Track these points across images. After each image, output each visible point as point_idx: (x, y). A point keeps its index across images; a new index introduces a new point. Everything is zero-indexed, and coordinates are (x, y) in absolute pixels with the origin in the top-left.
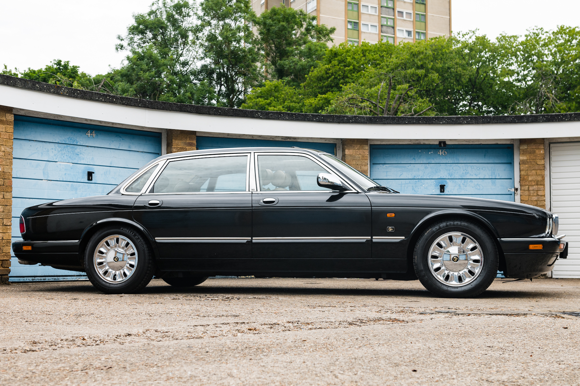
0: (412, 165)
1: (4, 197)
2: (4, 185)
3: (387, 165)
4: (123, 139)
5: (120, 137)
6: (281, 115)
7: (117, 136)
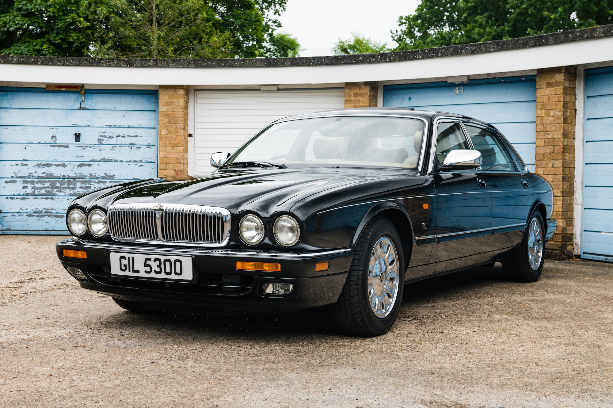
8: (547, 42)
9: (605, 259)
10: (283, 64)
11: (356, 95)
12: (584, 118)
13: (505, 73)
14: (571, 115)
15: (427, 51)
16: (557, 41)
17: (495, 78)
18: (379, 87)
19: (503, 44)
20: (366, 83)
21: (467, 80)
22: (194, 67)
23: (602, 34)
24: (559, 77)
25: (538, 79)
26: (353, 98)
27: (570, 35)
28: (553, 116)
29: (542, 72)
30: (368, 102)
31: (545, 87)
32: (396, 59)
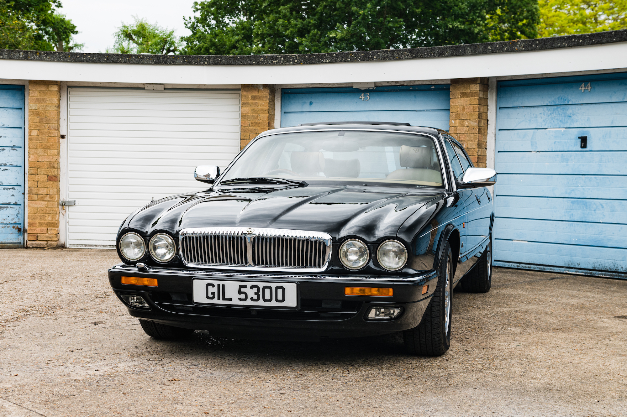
5: (626, 85)
7: (621, 84)
8: (465, 53)
9: (517, 266)
10: (174, 62)
11: (254, 98)
12: (496, 129)
13: (414, 81)
14: (484, 126)
15: (334, 55)
16: (475, 52)
17: (403, 85)
18: (276, 89)
19: (418, 53)
20: (265, 86)
21: (373, 87)
22: (71, 62)
23: (523, 47)
24: (474, 87)
25: (451, 89)
26: (250, 101)
27: (489, 47)
28: (468, 126)
29: (456, 82)
30: (268, 106)
31: (459, 97)
32: (301, 62)
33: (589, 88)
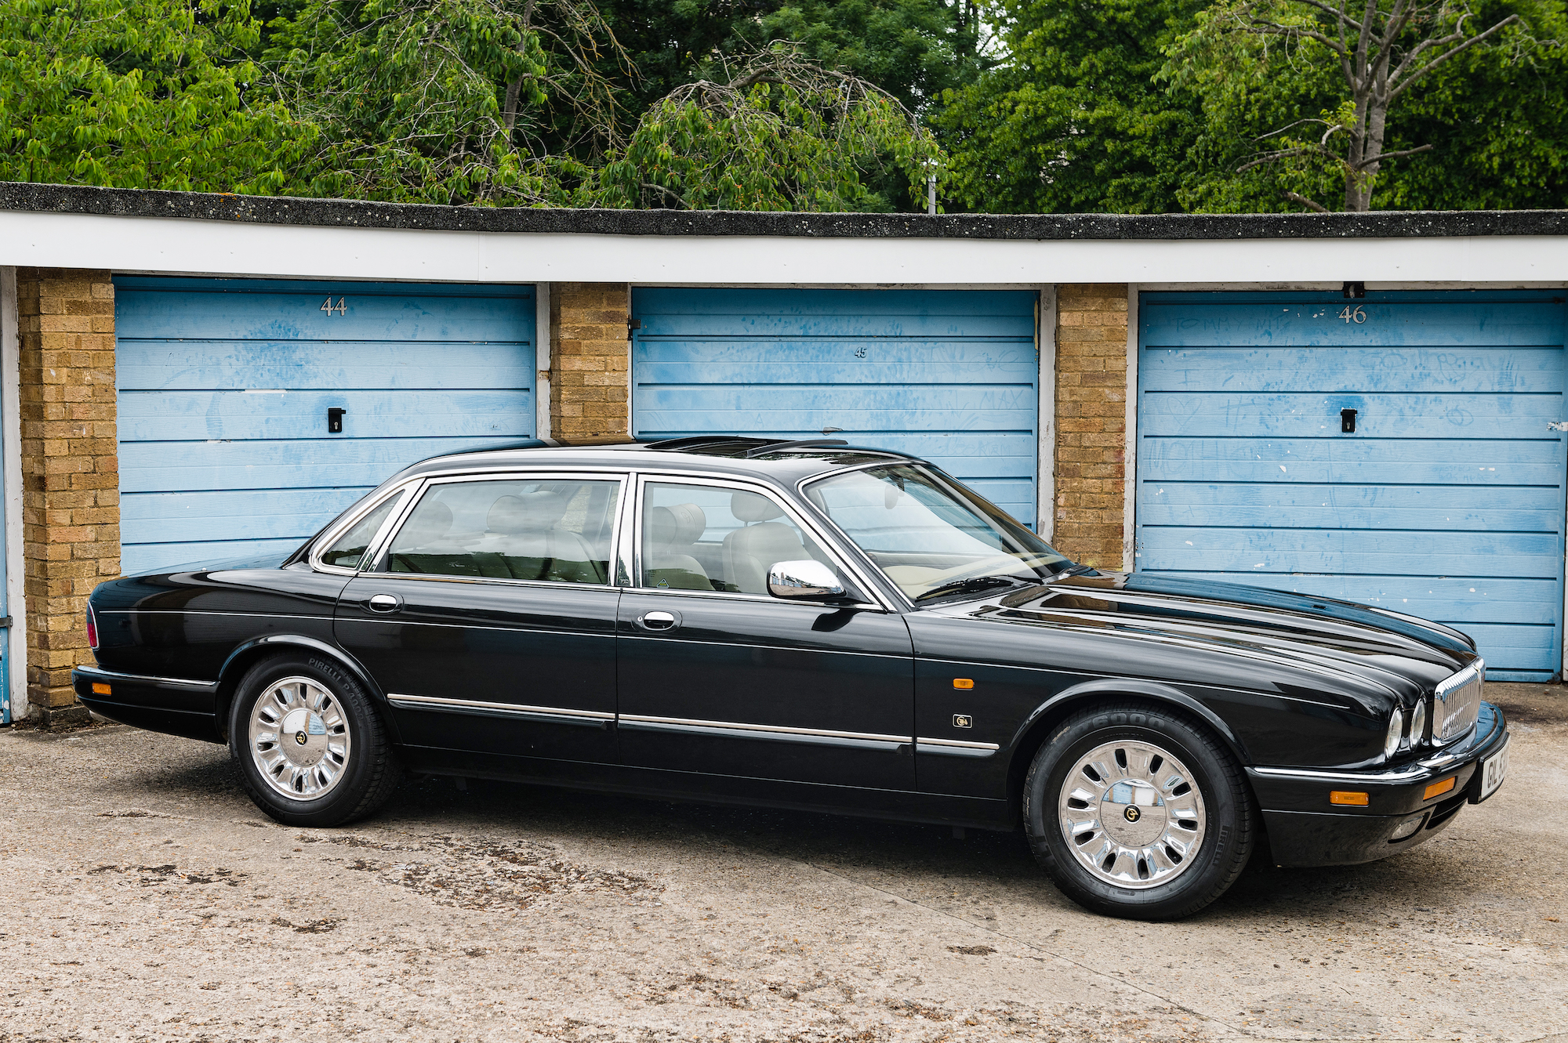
0: (1260, 350)
1: (96, 502)
2: (94, 472)
3: (1188, 352)
4: (424, 313)
5: (418, 308)
6: (868, 225)
7: (407, 306)
28: (91, 385)
33: (343, 309)
